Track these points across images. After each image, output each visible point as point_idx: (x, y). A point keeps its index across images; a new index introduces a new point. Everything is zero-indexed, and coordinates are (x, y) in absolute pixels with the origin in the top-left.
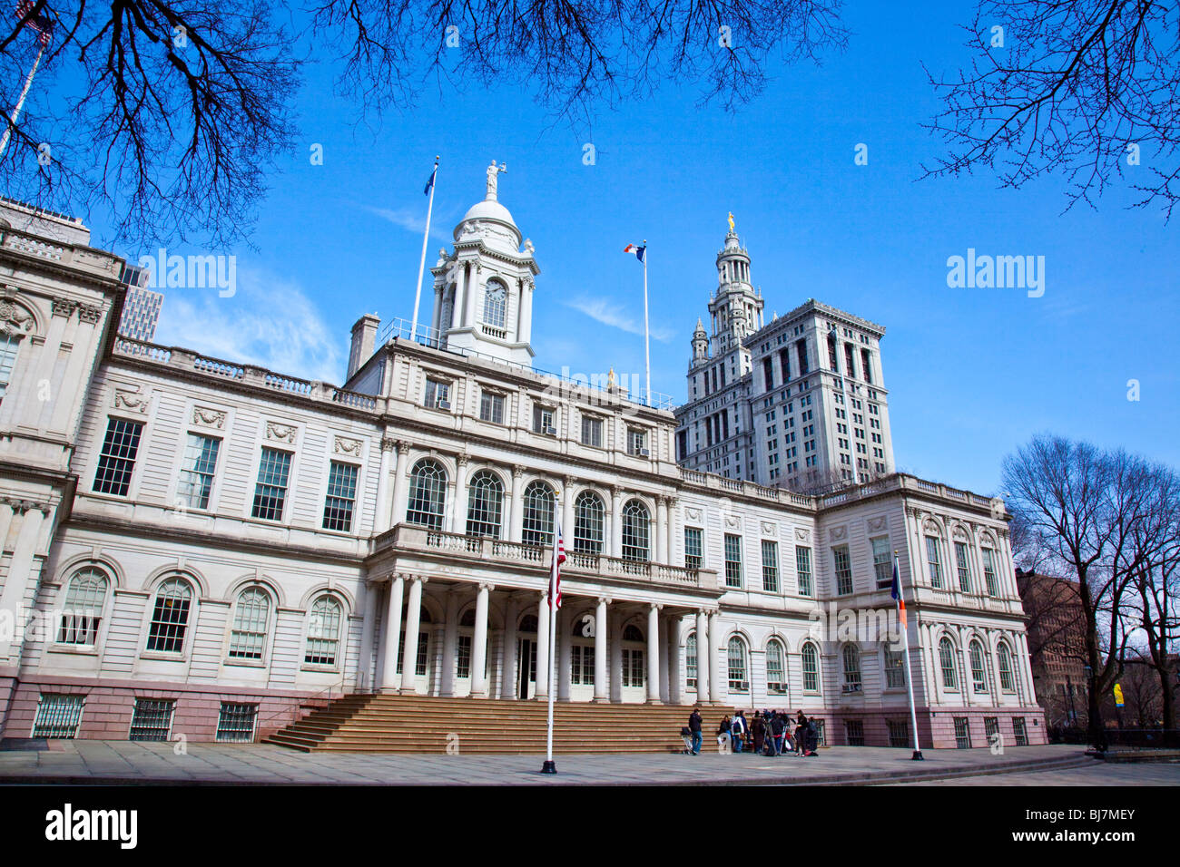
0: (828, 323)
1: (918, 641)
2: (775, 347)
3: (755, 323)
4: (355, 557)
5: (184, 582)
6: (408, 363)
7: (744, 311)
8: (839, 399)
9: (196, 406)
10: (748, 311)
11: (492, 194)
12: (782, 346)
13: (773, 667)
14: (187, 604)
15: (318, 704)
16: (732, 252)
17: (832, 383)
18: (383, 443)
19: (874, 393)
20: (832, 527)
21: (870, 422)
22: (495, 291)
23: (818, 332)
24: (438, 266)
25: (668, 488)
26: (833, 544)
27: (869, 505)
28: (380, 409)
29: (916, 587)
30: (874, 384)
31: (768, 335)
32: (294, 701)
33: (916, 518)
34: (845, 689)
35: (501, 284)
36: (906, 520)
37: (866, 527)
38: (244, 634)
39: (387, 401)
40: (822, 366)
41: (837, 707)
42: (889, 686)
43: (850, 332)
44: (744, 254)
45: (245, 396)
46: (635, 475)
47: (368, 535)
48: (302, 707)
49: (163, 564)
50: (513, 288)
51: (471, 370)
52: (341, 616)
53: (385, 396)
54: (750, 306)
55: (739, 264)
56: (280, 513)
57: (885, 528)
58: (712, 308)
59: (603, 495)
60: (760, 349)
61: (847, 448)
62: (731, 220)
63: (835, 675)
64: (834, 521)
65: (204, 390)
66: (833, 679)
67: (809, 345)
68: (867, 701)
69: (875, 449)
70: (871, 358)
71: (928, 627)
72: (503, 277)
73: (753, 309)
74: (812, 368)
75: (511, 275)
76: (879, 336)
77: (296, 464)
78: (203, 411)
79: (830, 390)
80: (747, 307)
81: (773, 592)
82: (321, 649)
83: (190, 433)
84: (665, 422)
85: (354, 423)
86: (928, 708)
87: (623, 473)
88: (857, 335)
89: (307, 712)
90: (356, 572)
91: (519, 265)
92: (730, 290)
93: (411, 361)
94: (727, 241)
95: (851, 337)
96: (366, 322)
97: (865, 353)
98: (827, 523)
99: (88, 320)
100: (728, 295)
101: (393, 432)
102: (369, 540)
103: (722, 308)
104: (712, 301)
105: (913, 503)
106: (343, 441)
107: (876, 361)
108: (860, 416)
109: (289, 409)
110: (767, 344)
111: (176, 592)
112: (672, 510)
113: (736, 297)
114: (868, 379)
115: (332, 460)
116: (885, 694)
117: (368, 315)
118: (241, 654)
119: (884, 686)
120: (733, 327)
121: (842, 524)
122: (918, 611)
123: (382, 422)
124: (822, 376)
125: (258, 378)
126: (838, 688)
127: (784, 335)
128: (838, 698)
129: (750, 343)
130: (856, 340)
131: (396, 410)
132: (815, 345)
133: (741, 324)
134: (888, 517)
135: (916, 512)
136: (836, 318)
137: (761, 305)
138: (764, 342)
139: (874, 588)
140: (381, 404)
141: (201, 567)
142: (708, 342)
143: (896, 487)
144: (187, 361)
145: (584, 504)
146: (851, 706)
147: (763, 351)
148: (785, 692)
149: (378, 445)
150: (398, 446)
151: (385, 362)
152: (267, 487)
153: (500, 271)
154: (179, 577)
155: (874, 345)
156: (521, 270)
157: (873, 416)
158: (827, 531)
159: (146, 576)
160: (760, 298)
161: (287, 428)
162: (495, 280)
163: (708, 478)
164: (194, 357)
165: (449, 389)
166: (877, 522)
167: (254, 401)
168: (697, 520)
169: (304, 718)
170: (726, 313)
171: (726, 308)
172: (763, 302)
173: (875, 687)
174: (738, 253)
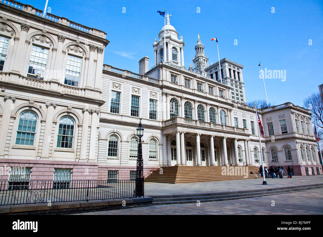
0: (229, 65)
1: (296, 148)
2: (214, 71)
3: (206, 65)
4: (159, 127)
5: (115, 136)
6: (166, 70)
7: (203, 61)
8: (232, 85)
9: (113, 82)
10: (204, 62)
11: (169, 23)
12: (216, 71)
13: (256, 155)
14: (117, 142)
15: (154, 170)
16: (199, 45)
17: (230, 81)
18: (163, 93)
19: (241, 84)
20: (267, 117)
21: (240, 92)
22: (174, 51)
23: (226, 67)
24: (155, 44)
25: (230, 107)
26: (267, 122)
27: (279, 111)
28: (160, 83)
29: (295, 133)
30: (241, 81)
31: (212, 68)
32: (148, 169)
33: (293, 115)
34: (273, 161)
35: (175, 49)
36: (291, 115)
37: (278, 117)
38: (133, 150)
39: (162, 81)
40: (227, 76)
41: (270, 166)
42: (287, 160)
43: (234, 67)
44: (203, 46)
45: (126, 79)
46: (223, 103)
47: (161, 121)
48: (150, 171)
49: (110, 130)
50: (179, 50)
51: (182, 72)
52: (157, 144)
53: (161, 79)
54: (205, 60)
55: (201, 48)
56: (138, 115)
57: (284, 117)
58: (194, 61)
59: (215, 108)
60: (209, 72)
61: (234, 99)
62: (199, 36)
63: (269, 157)
64: (268, 116)
65: (115, 77)
66: (268, 158)
67: (224, 71)
68: (280, 164)
69: (241, 99)
70: (240, 74)
71: (298, 144)
72: (176, 47)
73: (205, 61)
74: (225, 77)
75: (178, 46)
76: (242, 68)
77: (141, 99)
78: (115, 84)
79: (230, 83)
80: (204, 60)
81: (254, 135)
82: (153, 154)
83: (112, 91)
84: (228, 88)
85: (154, 88)
86: (300, 165)
87: (220, 102)
88: (236, 68)
89: (151, 173)
90: (159, 131)
91: (180, 43)
92: (199, 56)
93: (167, 69)
94: (198, 42)
95: (235, 68)
96: (146, 59)
97: (238, 73)
98: (265, 116)
99: (100, 52)
100: (198, 57)
101: (165, 90)
102: (162, 122)
103: (197, 61)
104: (194, 59)
105: (292, 110)
106: (152, 93)
107: (241, 75)
108: (237, 90)
109: (137, 83)
110: (212, 70)
111: (114, 139)
112: (231, 113)
113: (201, 58)
114: (239, 80)
115: (150, 99)
116: (286, 162)
117: (146, 57)
118: (133, 157)
119: (285, 160)
120: (200, 66)
121: (270, 116)
122: (296, 139)
123: (162, 87)
124: (228, 79)
125: (128, 74)
126: (270, 161)
127: (216, 68)
128: (270, 163)
129: (206, 70)
130: (236, 69)
131: (165, 83)
132: (226, 71)
133: (203, 65)
134: (285, 114)
135: (293, 113)
136: (231, 63)
137: (207, 60)
138: (211, 70)
139: (281, 133)
140: (160, 82)
141: (120, 131)
142: (193, 70)
143: (288, 106)
144: (109, 69)
145: (211, 111)
146: (275, 165)
147: (210, 72)
148: (258, 162)
149: (161, 94)
150: (166, 94)
151: (160, 70)
152: (134, 107)
153: (175, 45)
154: (114, 134)
155: (241, 71)
156: (180, 45)
157: (240, 90)
158: (265, 118)
159: (106, 134)
160: (207, 58)
161: (138, 89)
162: (174, 48)
163: (238, 104)
164: (111, 67)
165: (176, 78)
166: (282, 116)
167: (128, 81)
168: (236, 115)
169: (151, 174)
170: (198, 62)
171: (198, 61)
172: (208, 59)
173: (283, 160)
174: (201, 45)
